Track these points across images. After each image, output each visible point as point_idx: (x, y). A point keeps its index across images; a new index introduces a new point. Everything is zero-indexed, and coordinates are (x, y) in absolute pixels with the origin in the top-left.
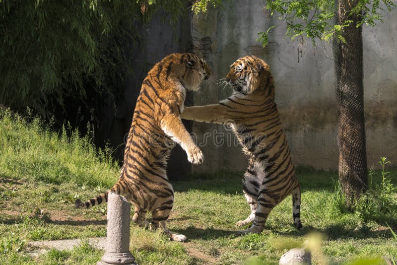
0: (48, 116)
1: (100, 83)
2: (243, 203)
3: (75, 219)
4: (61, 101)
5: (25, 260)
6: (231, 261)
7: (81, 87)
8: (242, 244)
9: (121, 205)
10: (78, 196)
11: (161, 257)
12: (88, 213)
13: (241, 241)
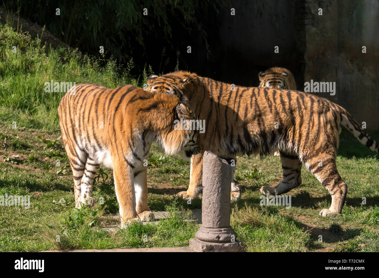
0: (124, 60)
1: (190, 18)
2: (372, 168)
3: (161, 186)
4: (140, 40)
5: (100, 237)
6: (358, 239)
7: (166, 22)
8: (371, 219)
9: (220, 168)
10: (164, 158)
11: (269, 233)
12: (177, 179)
13: (370, 214)
